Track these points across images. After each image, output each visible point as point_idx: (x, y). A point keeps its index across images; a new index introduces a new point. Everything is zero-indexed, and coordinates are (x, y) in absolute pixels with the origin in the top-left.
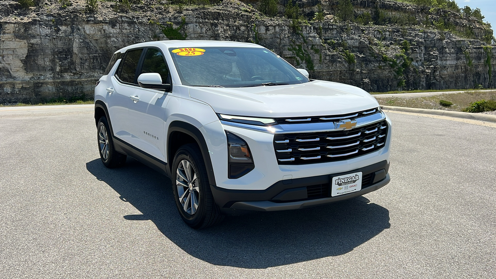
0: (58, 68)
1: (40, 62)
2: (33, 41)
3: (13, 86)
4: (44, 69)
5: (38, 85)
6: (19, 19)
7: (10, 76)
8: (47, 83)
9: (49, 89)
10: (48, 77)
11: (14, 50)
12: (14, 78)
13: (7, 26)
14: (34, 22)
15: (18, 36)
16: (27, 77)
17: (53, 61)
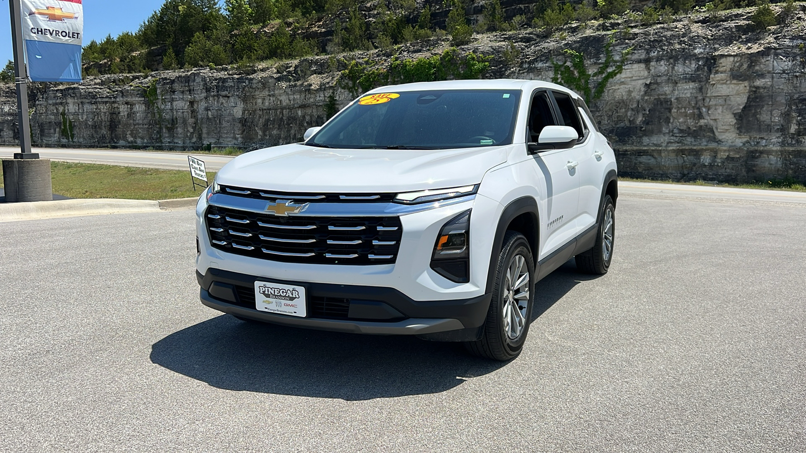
0: (793, 128)
1: (764, 117)
2: (759, 83)
3: (715, 153)
4: (769, 128)
5: (753, 155)
6: (744, 49)
7: (714, 139)
8: (769, 153)
9: (771, 162)
10: (773, 143)
11: (726, 98)
12: (719, 142)
13: (723, 60)
14: (767, 52)
15: (736, 75)
16: (739, 142)
17: (787, 116)
